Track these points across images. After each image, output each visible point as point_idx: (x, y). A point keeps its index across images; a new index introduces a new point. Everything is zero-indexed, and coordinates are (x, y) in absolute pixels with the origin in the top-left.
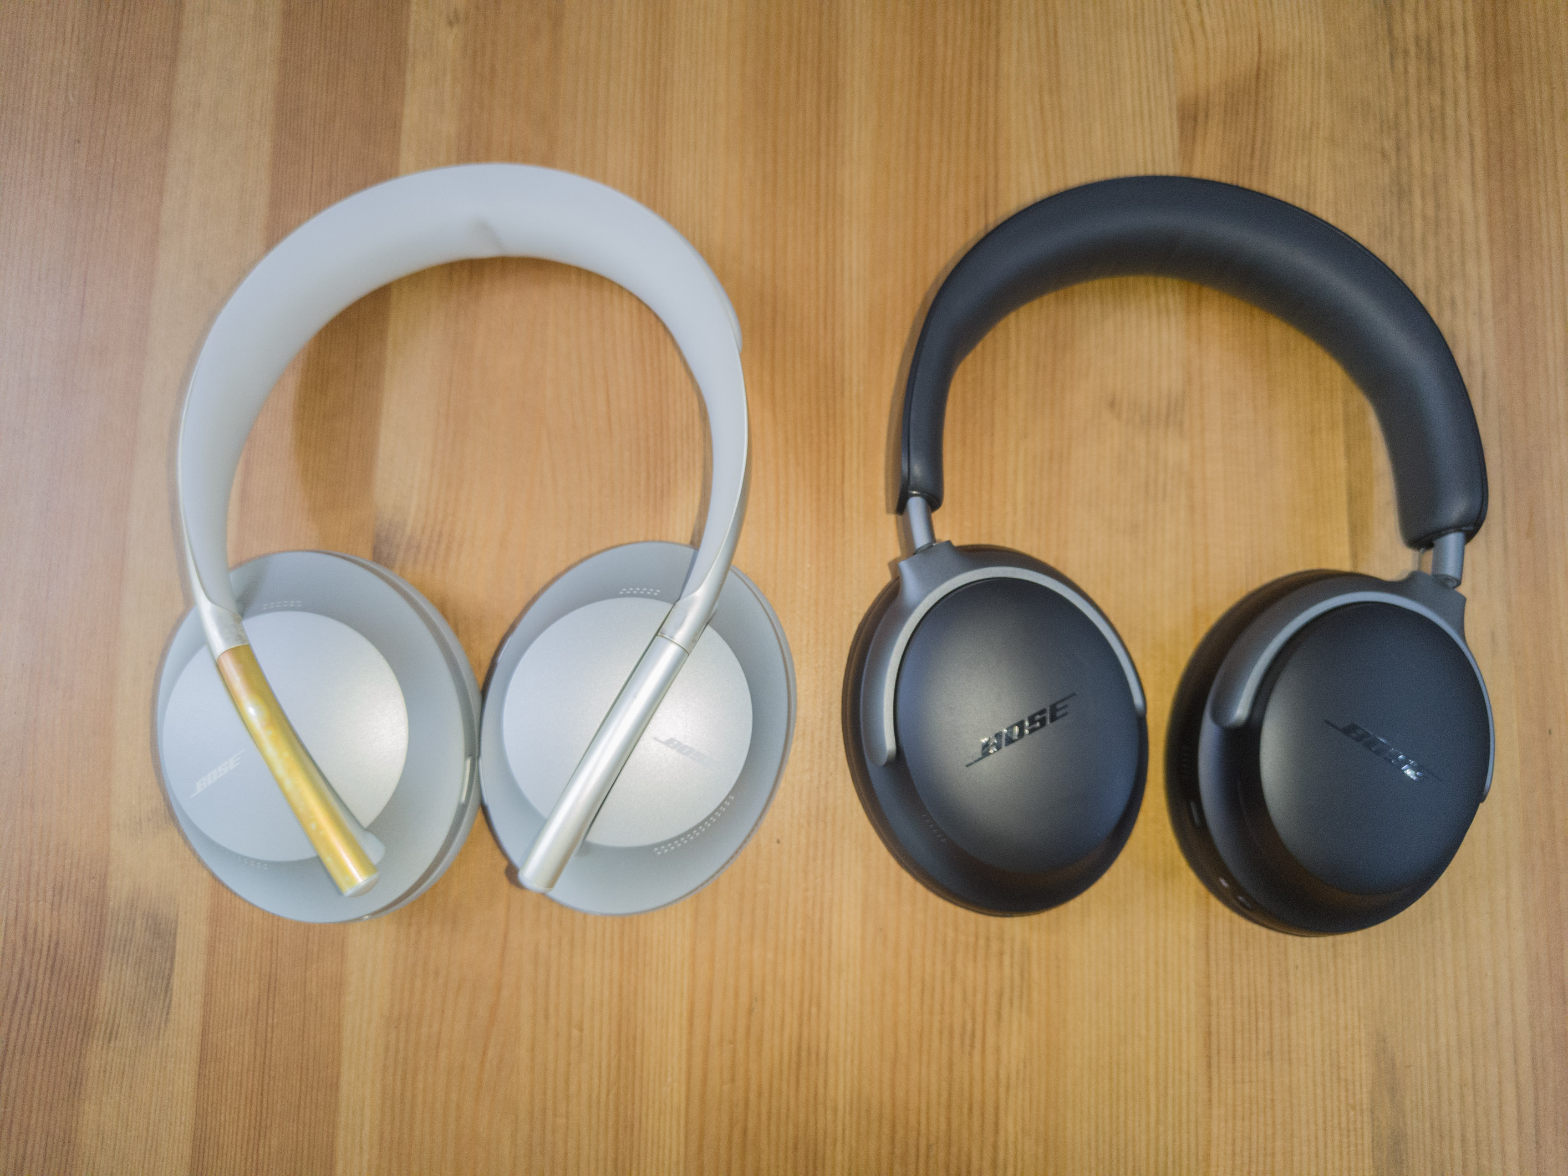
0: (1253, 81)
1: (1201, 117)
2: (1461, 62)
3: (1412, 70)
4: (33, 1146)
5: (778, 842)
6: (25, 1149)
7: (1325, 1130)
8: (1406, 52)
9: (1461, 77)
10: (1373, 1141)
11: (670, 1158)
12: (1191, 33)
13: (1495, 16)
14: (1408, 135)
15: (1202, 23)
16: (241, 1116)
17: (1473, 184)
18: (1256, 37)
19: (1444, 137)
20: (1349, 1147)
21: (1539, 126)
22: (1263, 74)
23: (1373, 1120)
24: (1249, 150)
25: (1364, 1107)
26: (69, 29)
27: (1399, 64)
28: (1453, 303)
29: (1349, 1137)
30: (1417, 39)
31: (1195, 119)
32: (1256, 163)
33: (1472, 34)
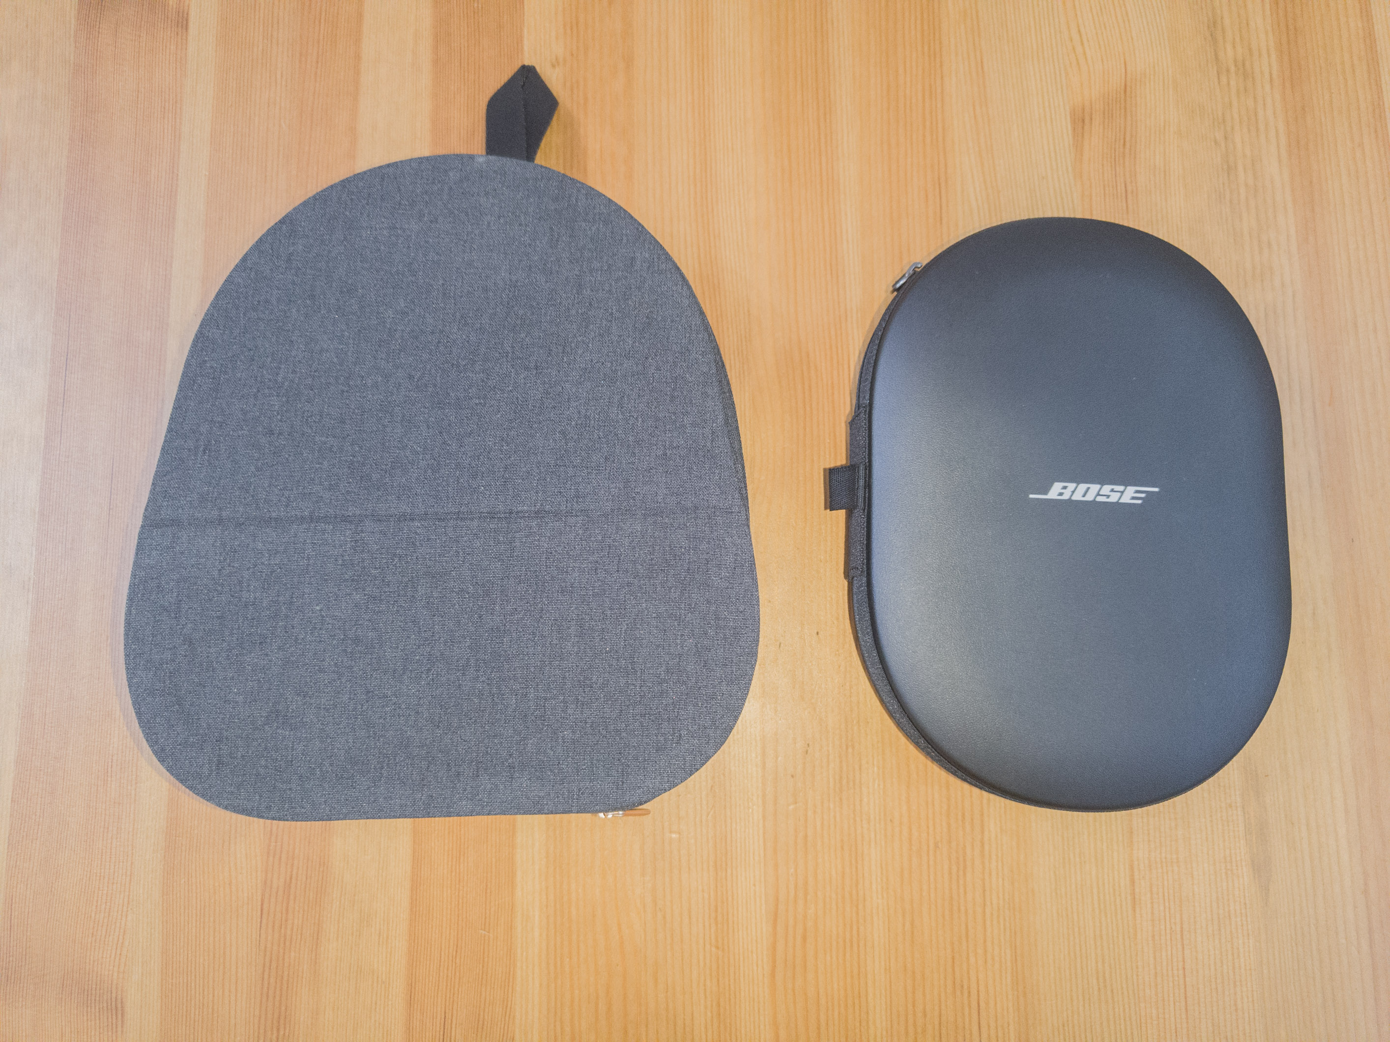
0: (1122, 93)
1: (1087, 121)
2: (1267, 76)
3: (1233, 83)
4: (298, 868)
5: (818, 633)
6: (292, 872)
7: (1211, 821)
8: (1228, 71)
9: (1267, 87)
10: (1245, 828)
11: (754, 859)
12: (1077, 60)
13: (1289, 42)
14: (1233, 128)
15: (1085, 53)
16: (446, 841)
17: (1280, 161)
18: (1122, 62)
19: (1258, 130)
20: (1229, 833)
21: (1323, 120)
22: (1128, 89)
23: (1244, 813)
24: (1122, 141)
25: (1238, 805)
26: (279, 76)
27: (1224, 80)
28: (1269, 244)
29: (1228, 826)
30: (1235, 61)
31: (1083, 121)
32: (1127, 151)
33: (1274, 57)
